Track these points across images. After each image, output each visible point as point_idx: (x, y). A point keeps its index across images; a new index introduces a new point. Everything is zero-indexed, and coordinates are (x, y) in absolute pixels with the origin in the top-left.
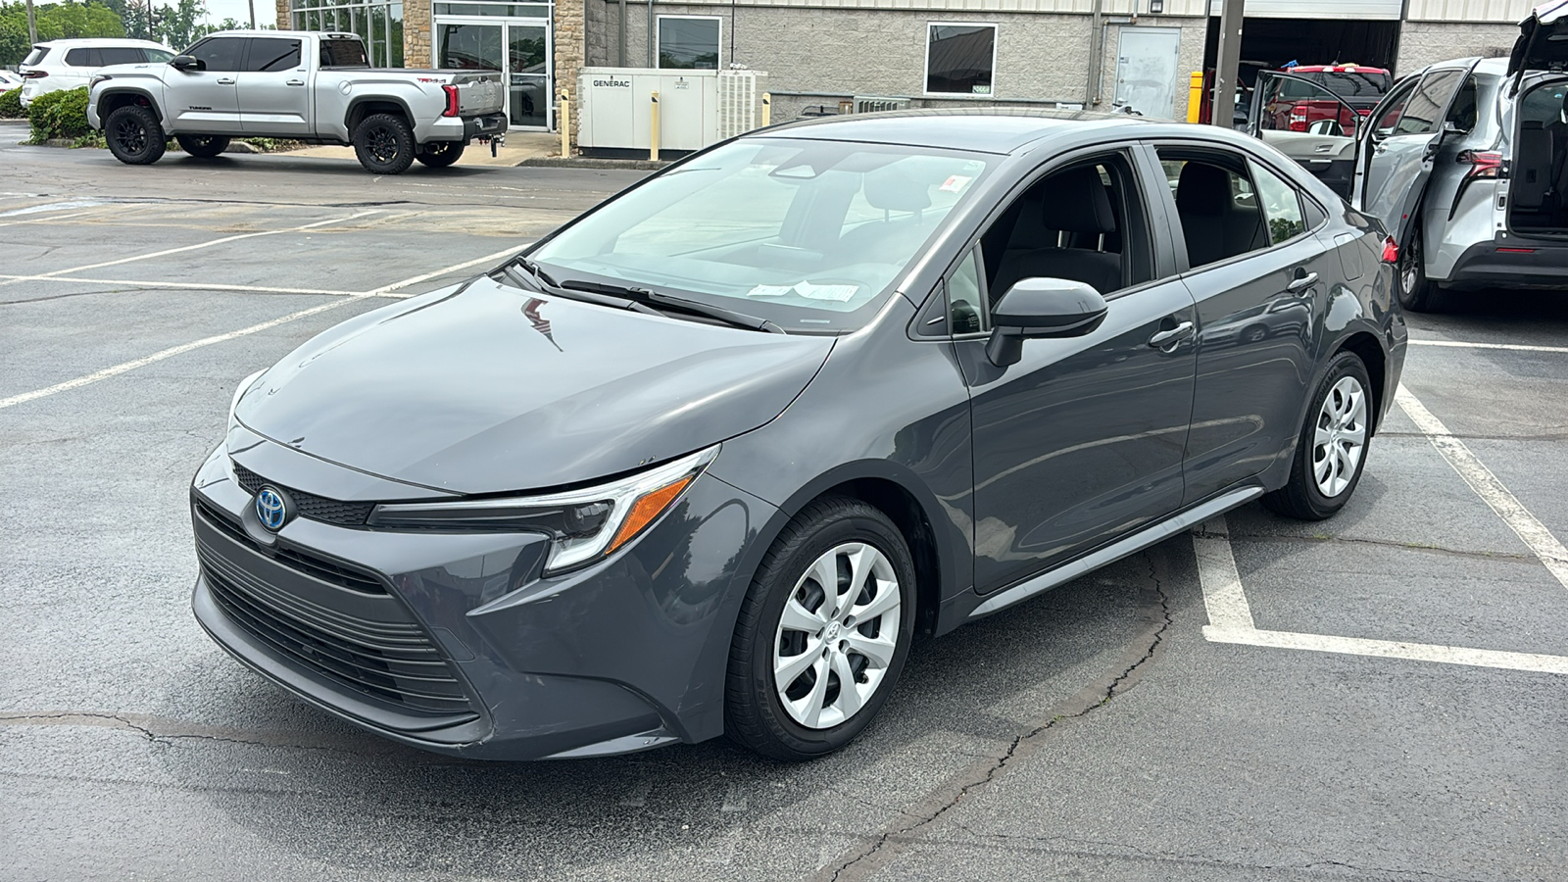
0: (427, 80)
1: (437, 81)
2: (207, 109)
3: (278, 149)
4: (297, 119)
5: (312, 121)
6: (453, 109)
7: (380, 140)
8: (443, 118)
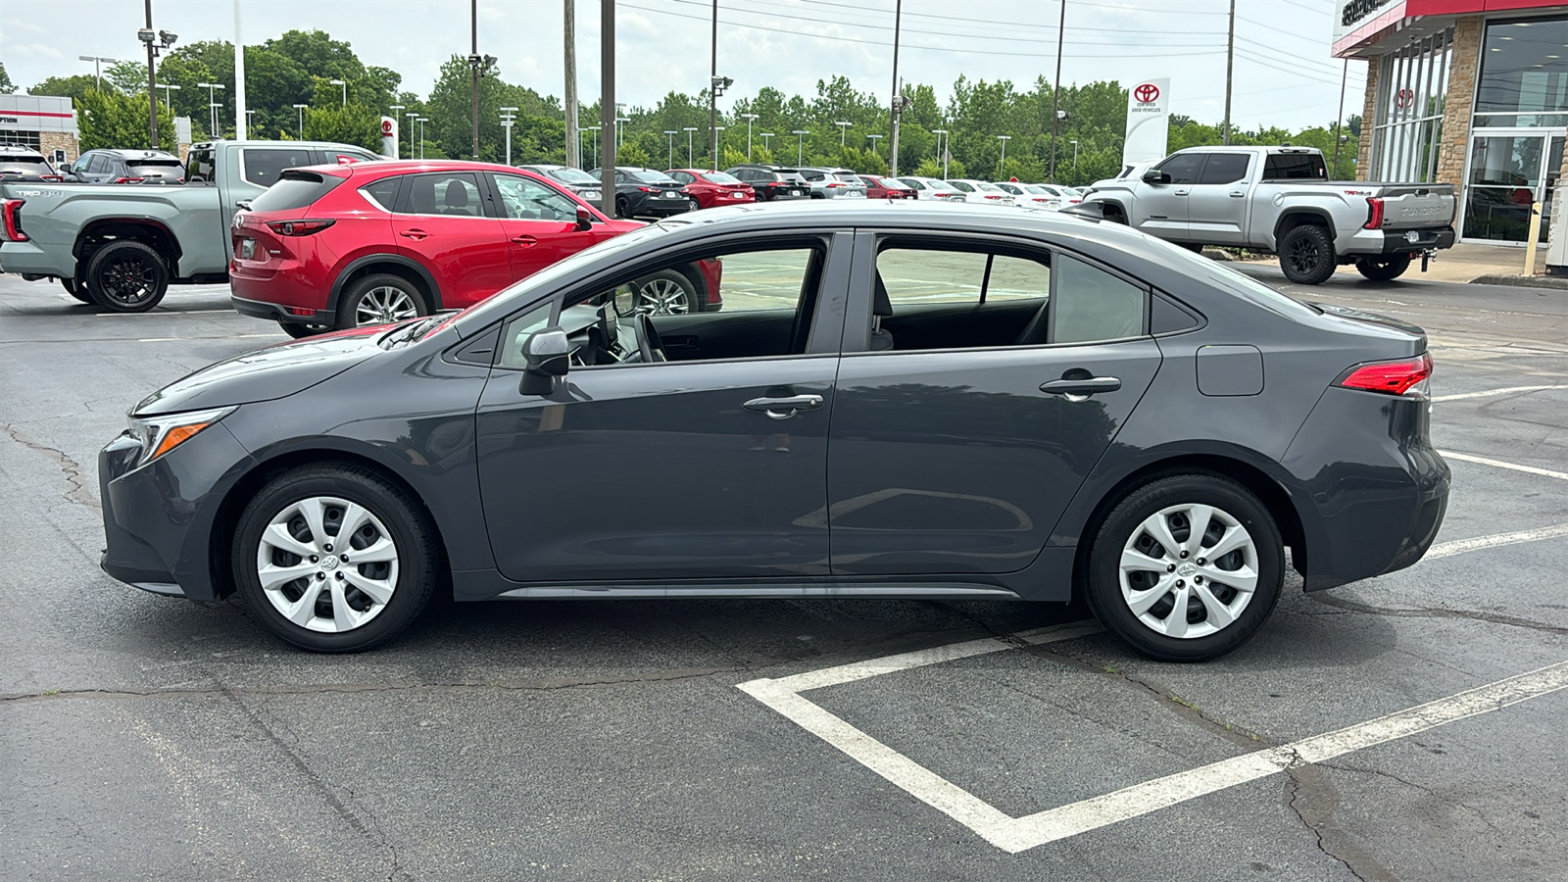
0: (1352, 193)
1: (1362, 193)
2: (1163, 218)
3: (1255, 258)
4: (1235, 229)
5: (1247, 231)
6: (1374, 221)
7: (1303, 250)
8: (1364, 230)
